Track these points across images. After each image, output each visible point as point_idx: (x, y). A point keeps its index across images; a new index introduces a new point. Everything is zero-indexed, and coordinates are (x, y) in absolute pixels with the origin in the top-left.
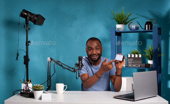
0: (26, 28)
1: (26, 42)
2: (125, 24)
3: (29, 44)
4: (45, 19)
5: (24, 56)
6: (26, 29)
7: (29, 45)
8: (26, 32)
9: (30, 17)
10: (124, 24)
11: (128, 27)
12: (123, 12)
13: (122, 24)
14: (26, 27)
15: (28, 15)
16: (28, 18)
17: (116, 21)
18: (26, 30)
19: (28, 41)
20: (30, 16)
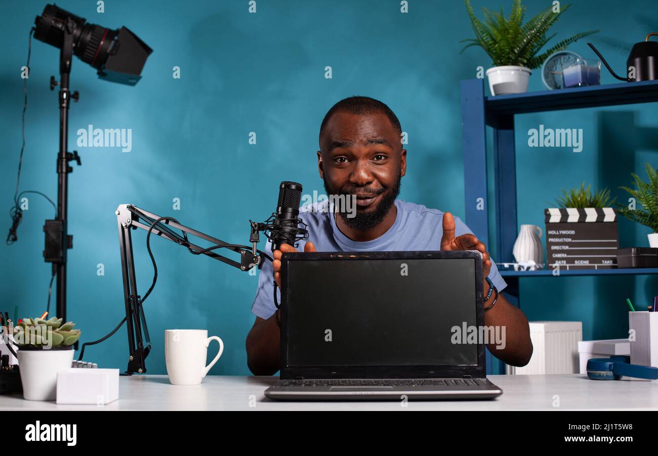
0: (57, 88)
1: (60, 155)
2: (532, 64)
3: (73, 164)
4: (148, 50)
5: (47, 221)
6: (61, 93)
7: (70, 170)
8: (61, 108)
9: (76, 40)
10: (525, 65)
11: (546, 77)
12: (519, 10)
13: (515, 63)
14: (62, 87)
15: (67, 27)
16: (69, 43)
17: (489, 50)
18: (61, 100)
19: (67, 153)
20: (77, 32)
